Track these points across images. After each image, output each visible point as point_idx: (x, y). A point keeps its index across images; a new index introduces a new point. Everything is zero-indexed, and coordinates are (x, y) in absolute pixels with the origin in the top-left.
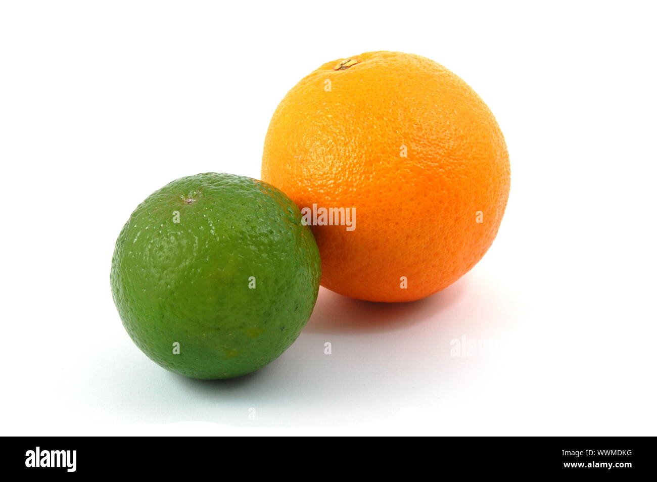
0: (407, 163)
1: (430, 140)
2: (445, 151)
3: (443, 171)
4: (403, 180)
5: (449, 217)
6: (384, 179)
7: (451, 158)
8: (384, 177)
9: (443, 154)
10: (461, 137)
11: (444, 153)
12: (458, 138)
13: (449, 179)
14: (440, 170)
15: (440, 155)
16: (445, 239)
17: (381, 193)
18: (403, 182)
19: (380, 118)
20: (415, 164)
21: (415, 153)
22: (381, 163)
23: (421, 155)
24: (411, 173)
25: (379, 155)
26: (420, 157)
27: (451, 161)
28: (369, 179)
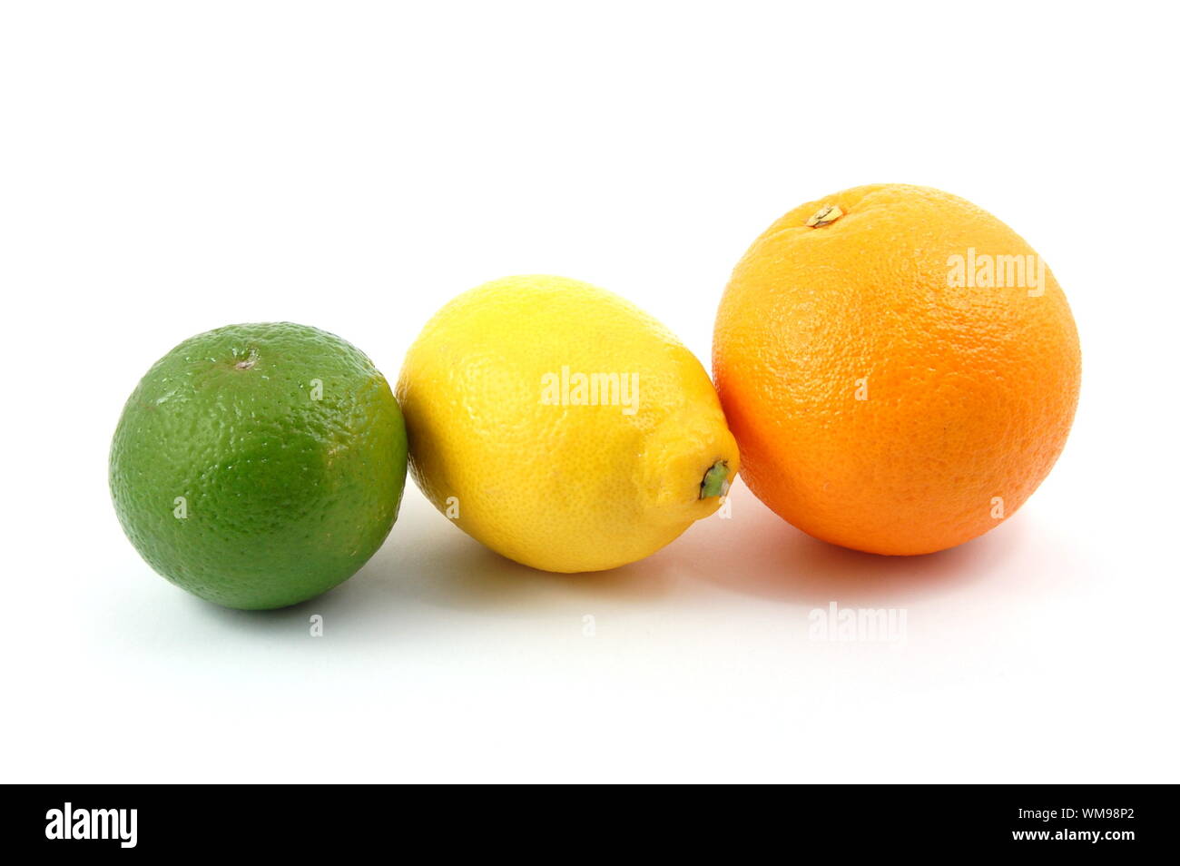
0: (950, 376)
1: (978, 336)
2: (1002, 349)
3: (1002, 379)
4: (947, 402)
5: (1013, 443)
6: (918, 403)
7: (1009, 359)
8: (918, 400)
9: (999, 354)
10: (1019, 322)
11: (1002, 352)
12: (1016, 324)
13: (1010, 389)
14: (998, 378)
15: (995, 356)
16: (1009, 472)
17: (915, 423)
18: (946, 405)
19: (901, 310)
20: (961, 375)
21: (958, 359)
22: (912, 379)
23: (968, 361)
24: (957, 390)
25: (907, 368)
26: (967, 365)
27: (1011, 361)
28: (896, 405)
